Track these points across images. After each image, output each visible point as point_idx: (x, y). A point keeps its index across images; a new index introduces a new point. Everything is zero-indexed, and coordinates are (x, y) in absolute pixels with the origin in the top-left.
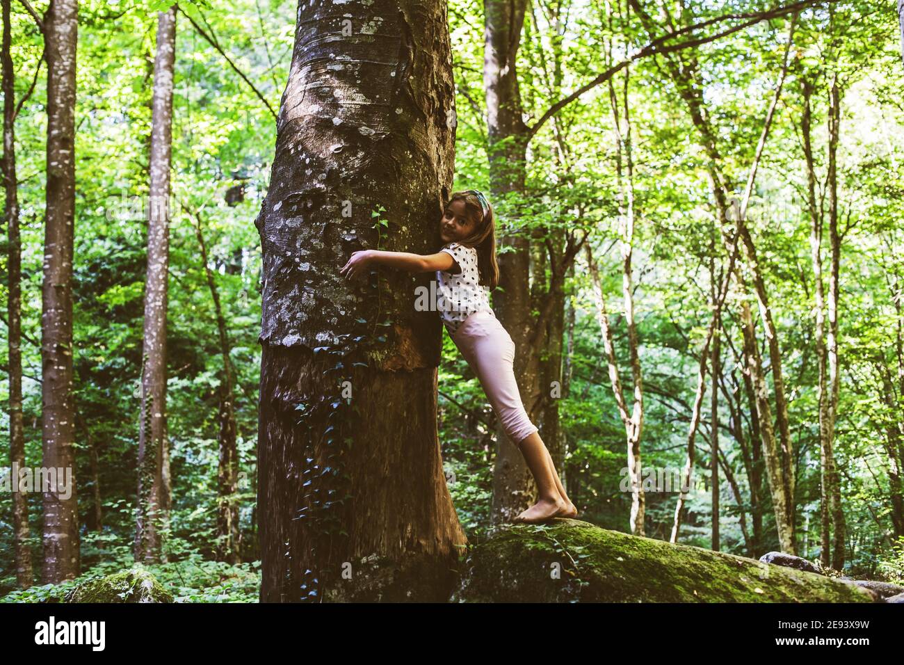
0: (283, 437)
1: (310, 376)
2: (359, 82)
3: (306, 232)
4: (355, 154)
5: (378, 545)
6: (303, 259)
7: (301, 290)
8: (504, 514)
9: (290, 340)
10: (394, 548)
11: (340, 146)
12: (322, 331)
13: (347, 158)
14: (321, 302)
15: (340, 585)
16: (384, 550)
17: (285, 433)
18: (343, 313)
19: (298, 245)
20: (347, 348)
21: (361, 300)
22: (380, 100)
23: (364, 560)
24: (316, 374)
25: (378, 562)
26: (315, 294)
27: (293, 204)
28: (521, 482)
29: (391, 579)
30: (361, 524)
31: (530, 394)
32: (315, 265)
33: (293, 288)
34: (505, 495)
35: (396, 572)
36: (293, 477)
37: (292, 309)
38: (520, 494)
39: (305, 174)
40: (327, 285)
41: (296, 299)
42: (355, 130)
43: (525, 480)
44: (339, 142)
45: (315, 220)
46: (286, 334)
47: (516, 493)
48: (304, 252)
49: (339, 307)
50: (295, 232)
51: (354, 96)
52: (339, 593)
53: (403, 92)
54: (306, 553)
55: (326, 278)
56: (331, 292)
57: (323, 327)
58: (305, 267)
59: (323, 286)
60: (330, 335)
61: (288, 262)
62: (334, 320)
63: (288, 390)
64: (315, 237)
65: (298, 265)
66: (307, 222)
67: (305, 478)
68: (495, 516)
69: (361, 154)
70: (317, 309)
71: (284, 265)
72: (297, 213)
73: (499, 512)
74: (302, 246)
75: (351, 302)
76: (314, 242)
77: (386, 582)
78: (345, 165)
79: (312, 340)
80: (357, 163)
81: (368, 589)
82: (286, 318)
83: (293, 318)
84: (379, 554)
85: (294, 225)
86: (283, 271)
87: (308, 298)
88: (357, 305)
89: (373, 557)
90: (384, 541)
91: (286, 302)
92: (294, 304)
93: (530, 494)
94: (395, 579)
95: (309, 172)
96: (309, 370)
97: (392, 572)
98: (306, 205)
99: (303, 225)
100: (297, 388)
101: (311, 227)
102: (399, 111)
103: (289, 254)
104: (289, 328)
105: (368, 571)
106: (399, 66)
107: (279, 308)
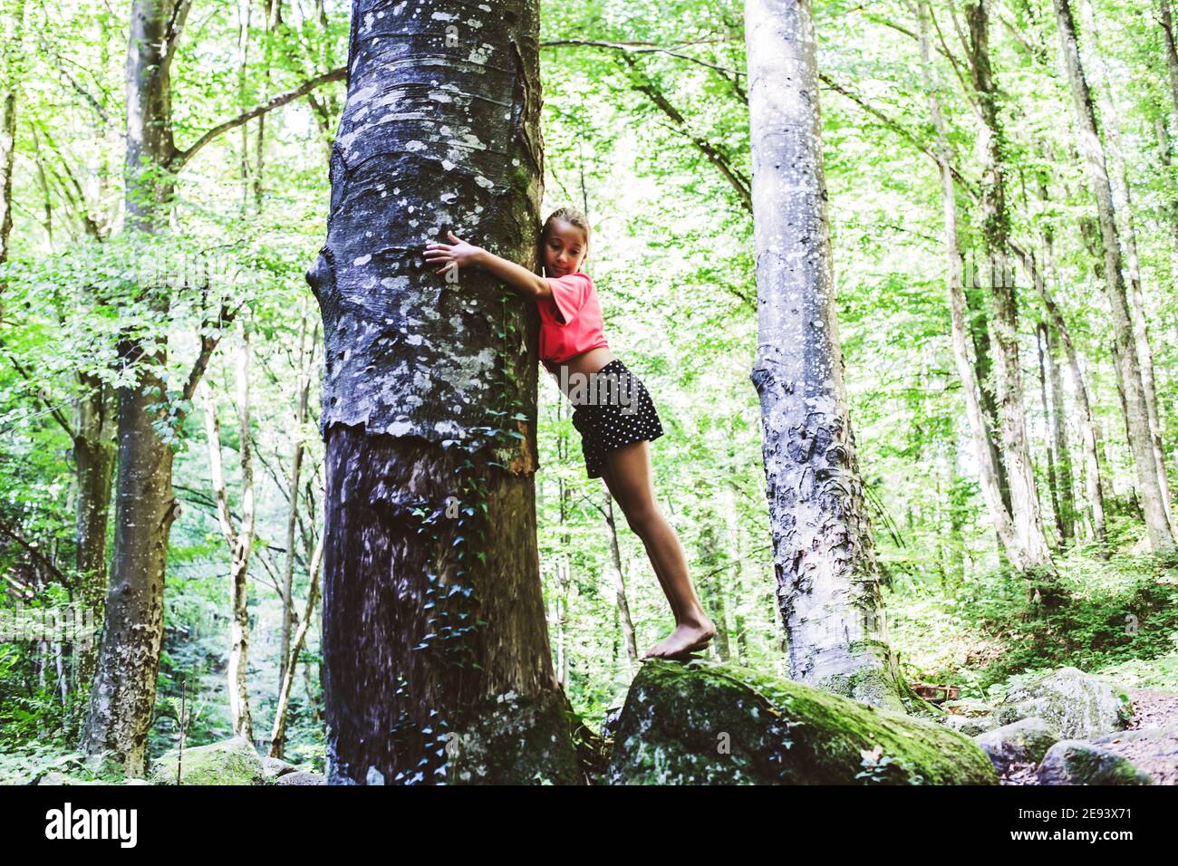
0: (389, 547)
1: (428, 474)
2: (470, 120)
3: (414, 298)
4: (472, 209)
5: (513, 681)
6: (411, 330)
7: (412, 368)
8: (120, 654)
9: (399, 429)
10: (529, 685)
11: (452, 196)
12: (442, 420)
13: (463, 212)
14: (440, 385)
15: (473, 729)
16: (520, 686)
17: (393, 542)
18: (467, 401)
19: (403, 312)
20: (475, 444)
21: (486, 386)
22: (496, 146)
23: (500, 699)
24: (435, 473)
25: (516, 701)
26: (431, 376)
27: (393, 261)
28: (145, 613)
29: (532, 721)
30: (492, 654)
31: (162, 498)
32: (430, 339)
33: (398, 365)
34: (124, 629)
35: (537, 713)
36: (409, 596)
37: (399, 391)
38: (143, 629)
39: (408, 225)
40: (445, 366)
41: (402, 379)
42: (470, 178)
43: (149, 611)
44: (452, 191)
45: (426, 283)
46: (392, 420)
47: (138, 627)
48: (412, 322)
49: (462, 393)
50: (398, 297)
51: (466, 137)
52: (472, 738)
53: (518, 140)
54: (429, 689)
55: (443, 355)
56: (451, 374)
57: (443, 415)
58: (415, 340)
59: (440, 366)
60: (453, 426)
61: (390, 332)
62: (458, 409)
63: (397, 490)
64: (427, 304)
65: (405, 337)
66: (414, 285)
67: (426, 598)
68: (108, 656)
69: (479, 209)
70: (433, 394)
71: (384, 334)
72: (400, 272)
73: (113, 651)
74: (409, 313)
75: (476, 388)
76: (428, 311)
77: (527, 725)
78: (461, 220)
79: (430, 431)
80: (475, 220)
81: (506, 733)
82: (391, 399)
83: (401, 402)
84: (516, 691)
85: (396, 287)
86: (383, 342)
87: (423, 380)
88: (483, 392)
89: (511, 695)
90: (519, 676)
91: (389, 381)
92: (402, 384)
93: (155, 628)
94: (537, 721)
95: (414, 223)
96: (426, 467)
97: (532, 713)
98: (413, 264)
99: (408, 288)
100: (408, 488)
101: (421, 292)
102: (516, 162)
103: (390, 322)
104: (396, 413)
105: (505, 712)
106: (513, 107)
107: (379, 387)
